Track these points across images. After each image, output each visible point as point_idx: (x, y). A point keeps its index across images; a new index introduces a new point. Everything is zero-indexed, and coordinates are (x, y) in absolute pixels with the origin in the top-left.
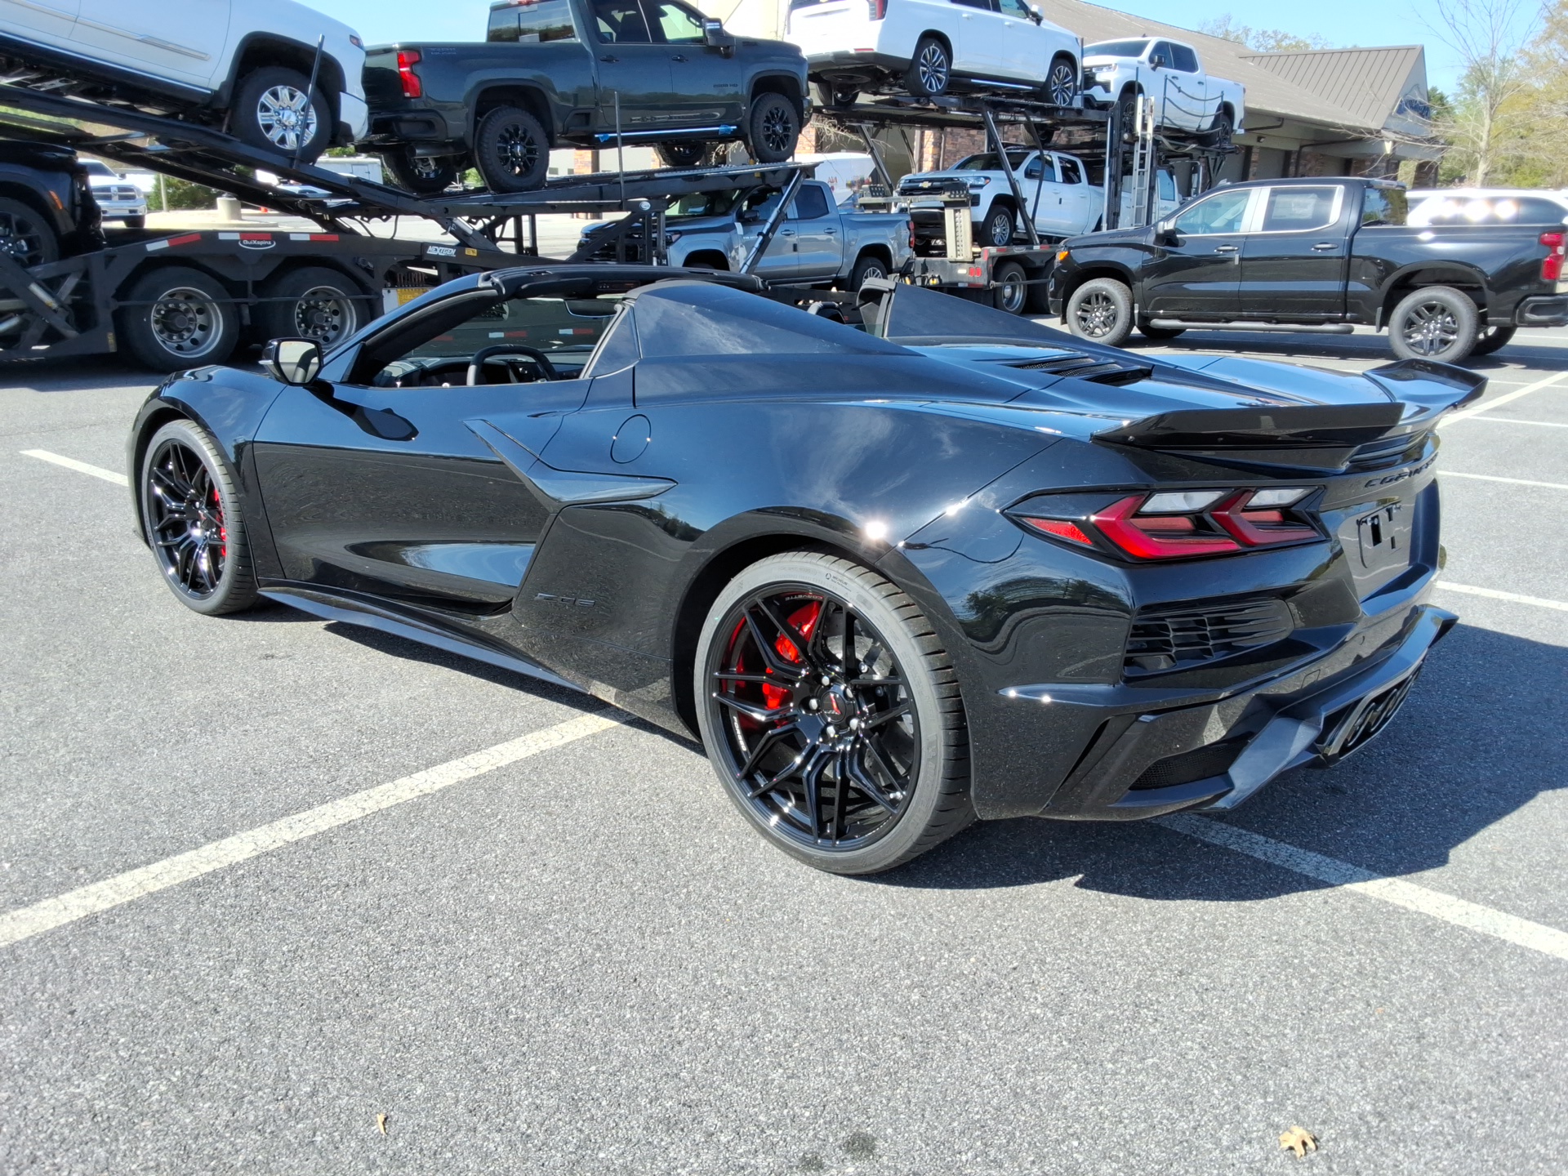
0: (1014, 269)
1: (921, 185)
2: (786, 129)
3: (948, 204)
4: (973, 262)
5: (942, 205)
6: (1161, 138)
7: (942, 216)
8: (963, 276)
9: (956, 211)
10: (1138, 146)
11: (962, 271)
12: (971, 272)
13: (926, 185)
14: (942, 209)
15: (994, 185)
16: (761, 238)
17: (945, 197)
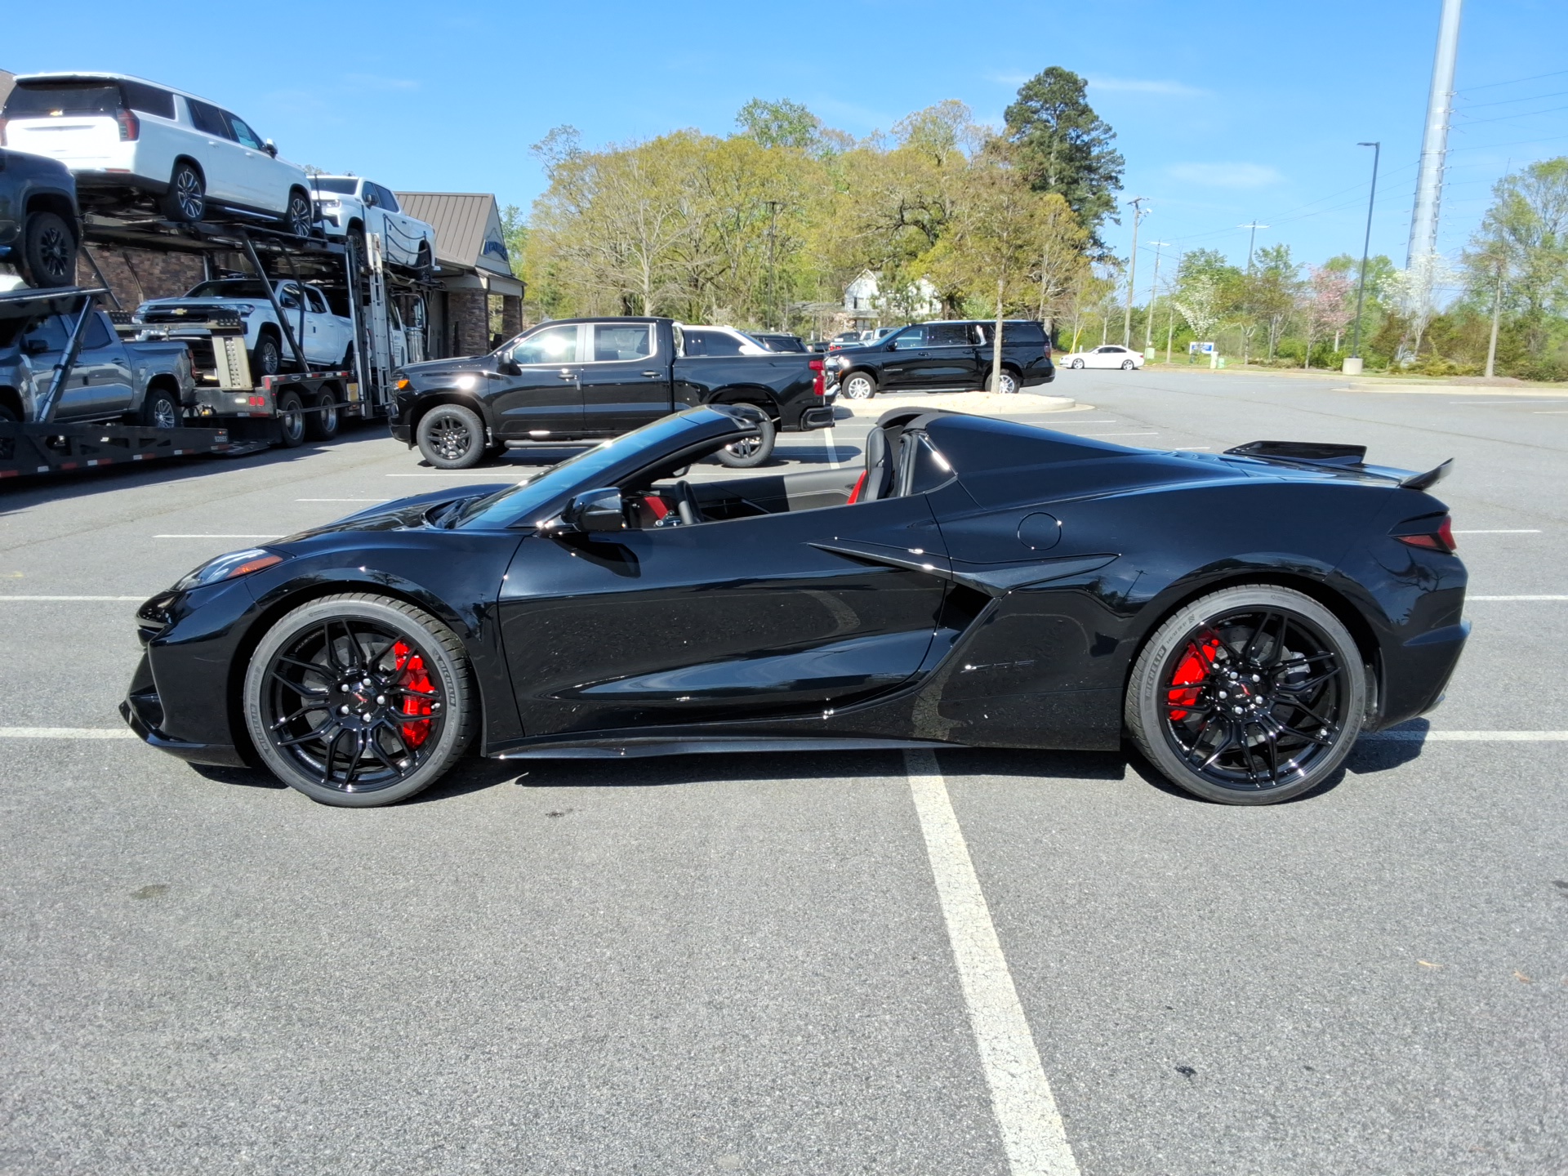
0: (291, 397)
1: (173, 312)
2: (63, 251)
3: (216, 332)
4: (253, 391)
5: (209, 332)
6: (389, 272)
7: (209, 345)
8: (241, 405)
9: (226, 339)
10: (372, 279)
11: (240, 400)
12: (250, 400)
13: (180, 312)
14: (208, 337)
15: (259, 313)
16: (59, 371)
17: (213, 324)
